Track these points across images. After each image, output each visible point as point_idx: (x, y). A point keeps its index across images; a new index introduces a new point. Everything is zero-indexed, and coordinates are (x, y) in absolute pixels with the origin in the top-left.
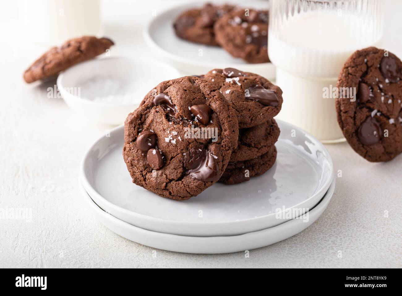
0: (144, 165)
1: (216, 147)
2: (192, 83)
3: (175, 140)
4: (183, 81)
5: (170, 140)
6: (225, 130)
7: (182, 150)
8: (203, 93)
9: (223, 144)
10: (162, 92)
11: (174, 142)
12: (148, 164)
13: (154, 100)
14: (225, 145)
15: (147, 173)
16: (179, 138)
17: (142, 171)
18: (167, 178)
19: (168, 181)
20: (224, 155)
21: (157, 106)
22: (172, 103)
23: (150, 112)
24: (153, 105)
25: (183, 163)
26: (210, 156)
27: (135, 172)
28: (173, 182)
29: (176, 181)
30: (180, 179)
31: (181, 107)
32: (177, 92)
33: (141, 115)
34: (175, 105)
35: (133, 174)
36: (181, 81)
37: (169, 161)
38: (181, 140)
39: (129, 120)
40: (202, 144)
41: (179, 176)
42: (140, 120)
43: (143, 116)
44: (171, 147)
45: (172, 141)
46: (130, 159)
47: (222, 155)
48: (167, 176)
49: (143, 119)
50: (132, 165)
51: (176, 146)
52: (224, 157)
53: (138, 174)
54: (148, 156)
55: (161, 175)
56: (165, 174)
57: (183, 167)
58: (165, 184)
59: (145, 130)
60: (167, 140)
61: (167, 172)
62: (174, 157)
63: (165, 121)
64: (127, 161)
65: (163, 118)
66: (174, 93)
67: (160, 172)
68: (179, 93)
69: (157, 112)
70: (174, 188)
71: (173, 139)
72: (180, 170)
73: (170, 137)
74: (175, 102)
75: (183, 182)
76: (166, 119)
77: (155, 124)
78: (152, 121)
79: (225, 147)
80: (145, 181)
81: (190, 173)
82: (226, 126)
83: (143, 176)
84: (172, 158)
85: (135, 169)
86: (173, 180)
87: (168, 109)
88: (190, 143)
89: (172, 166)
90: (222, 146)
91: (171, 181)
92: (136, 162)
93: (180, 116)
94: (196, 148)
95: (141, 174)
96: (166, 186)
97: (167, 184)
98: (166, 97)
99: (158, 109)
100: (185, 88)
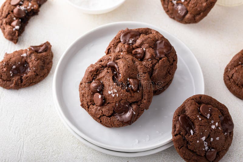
0: (90, 99)
1: (137, 107)
2: (133, 62)
3: (114, 95)
4: (128, 59)
5: (111, 94)
6: (145, 99)
7: (116, 101)
8: (138, 72)
9: (140, 106)
10: (114, 61)
11: (113, 95)
12: (93, 100)
13: (108, 63)
14: (142, 108)
15: (90, 105)
16: (117, 95)
17: (88, 102)
18: (102, 113)
19: (102, 115)
20: (139, 113)
21: (109, 67)
22: (119, 71)
23: (103, 70)
24: (106, 66)
25: (114, 108)
26: (131, 111)
27: (84, 100)
28: (105, 116)
29: (107, 117)
30: (110, 117)
31: (124, 76)
32: (124, 66)
33: (98, 70)
34: (120, 73)
35: (82, 101)
36: (127, 59)
37: (106, 104)
38: (117, 96)
39: (90, 70)
40: (129, 102)
41: (110, 115)
42: (96, 72)
43: (99, 71)
44: (110, 97)
45: (112, 94)
46: (83, 92)
47: (138, 113)
48: (102, 112)
49: (98, 73)
50: (83, 96)
51: (114, 98)
52: (139, 114)
53: (85, 103)
54: (95, 96)
55: (99, 110)
56: (102, 110)
57: (113, 110)
58: (100, 116)
59: (97, 80)
60: (110, 92)
61: (103, 110)
62: (110, 103)
63: (111, 80)
64: (81, 92)
65: (111, 78)
66: (122, 66)
67: (99, 108)
68: (125, 67)
69: (108, 72)
70: (104, 120)
71: (113, 94)
72: (111, 112)
73: (112, 91)
74: (121, 72)
75: (111, 119)
76: (112, 79)
77: (104, 79)
78: (104, 77)
79: (141, 109)
80: (88, 108)
81: (116, 115)
82: (146, 97)
83: (88, 105)
84: (109, 103)
85: (84, 99)
86: (105, 115)
87: (115, 73)
88: (122, 100)
89: (107, 107)
90: (140, 108)
91: (104, 115)
92: (86, 96)
93: (122, 81)
94: (125, 103)
95: (87, 103)
96: (100, 117)
97: (101, 116)
98: (116, 66)
99: (109, 71)
100: (129, 66)
